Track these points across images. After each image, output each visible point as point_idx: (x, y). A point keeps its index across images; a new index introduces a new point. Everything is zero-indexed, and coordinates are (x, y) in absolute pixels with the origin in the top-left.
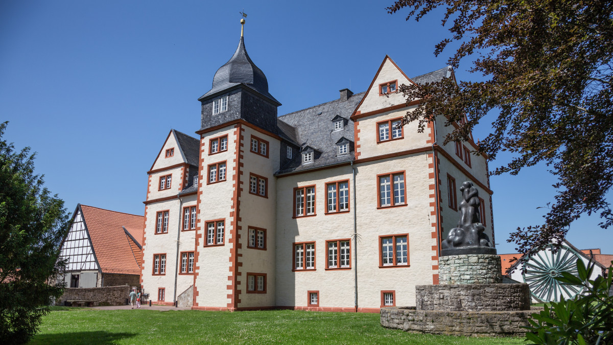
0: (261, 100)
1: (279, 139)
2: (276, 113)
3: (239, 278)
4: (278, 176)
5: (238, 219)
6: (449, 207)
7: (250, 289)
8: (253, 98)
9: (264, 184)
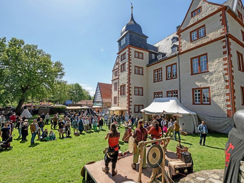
0: (139, 36)
1: (148, 51)
2: (146, 41)
3: (130, 107)
4: (148, 66)
5: (130, 84)
6: (239, 70)
7: (136, 111)
8: (135, 36)
9: (142, 70)
